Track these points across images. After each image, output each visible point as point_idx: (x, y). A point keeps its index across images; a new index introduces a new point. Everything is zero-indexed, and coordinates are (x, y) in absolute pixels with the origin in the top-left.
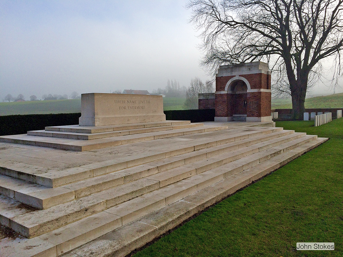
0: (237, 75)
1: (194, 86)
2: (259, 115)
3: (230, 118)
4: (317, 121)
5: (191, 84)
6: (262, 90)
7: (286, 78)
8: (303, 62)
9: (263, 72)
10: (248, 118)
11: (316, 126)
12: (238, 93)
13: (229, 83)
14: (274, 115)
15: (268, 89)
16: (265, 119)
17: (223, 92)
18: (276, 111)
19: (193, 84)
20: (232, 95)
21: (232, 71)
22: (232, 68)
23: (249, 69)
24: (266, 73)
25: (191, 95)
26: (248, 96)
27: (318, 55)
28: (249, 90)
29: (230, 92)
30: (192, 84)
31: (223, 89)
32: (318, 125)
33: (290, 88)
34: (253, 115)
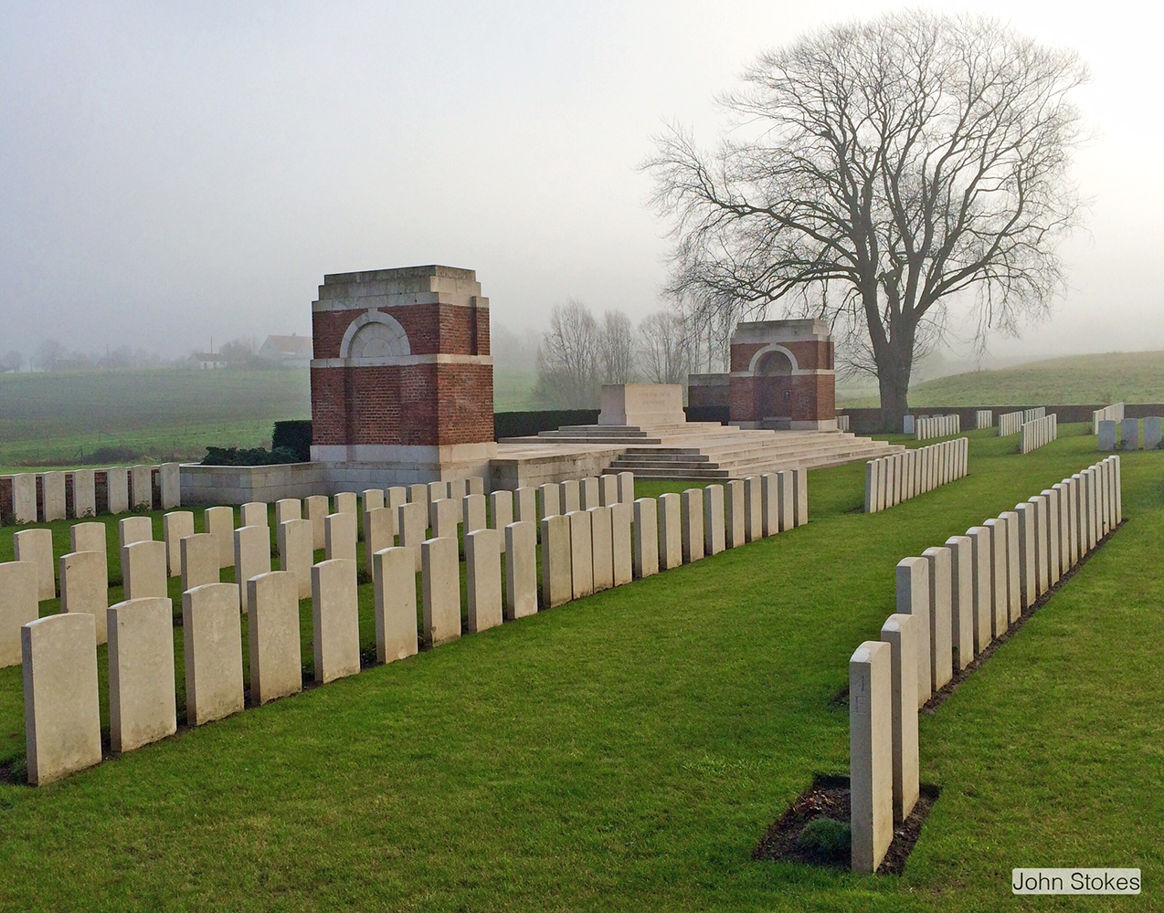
0: (772, 344)
1: (563, 331)
2: (815, 418)
3: (758, 422)
4: (922, 428)
5: (553, 322)
6: (820, 372)
7: (866, 339)
8: (902, 303)
9: (820, 339)
10: (793, 423)
11: (919, 439)
12: (771, 375)
13: (758, 355)
14: (841, 422)
15: (828, 369)
16: (823, 424)
17: (744, 374)
18: (844, 412)
19: (562, 322)
20: (760, 378)
21: (762, 335)
22: (763, 328)
23: (796, 332)
24: (825, 341)
25: (553, 361)
26: (794, 382)
27: (939, 282)
28: (796, 371)
29: (758, 374)
30: (556, 324)
31: (746, 368)
32: (925, 438)
33: (875, 360)
34: (803, 418)
